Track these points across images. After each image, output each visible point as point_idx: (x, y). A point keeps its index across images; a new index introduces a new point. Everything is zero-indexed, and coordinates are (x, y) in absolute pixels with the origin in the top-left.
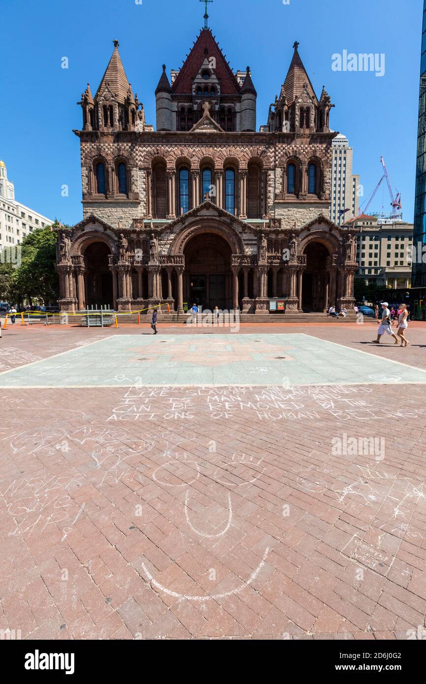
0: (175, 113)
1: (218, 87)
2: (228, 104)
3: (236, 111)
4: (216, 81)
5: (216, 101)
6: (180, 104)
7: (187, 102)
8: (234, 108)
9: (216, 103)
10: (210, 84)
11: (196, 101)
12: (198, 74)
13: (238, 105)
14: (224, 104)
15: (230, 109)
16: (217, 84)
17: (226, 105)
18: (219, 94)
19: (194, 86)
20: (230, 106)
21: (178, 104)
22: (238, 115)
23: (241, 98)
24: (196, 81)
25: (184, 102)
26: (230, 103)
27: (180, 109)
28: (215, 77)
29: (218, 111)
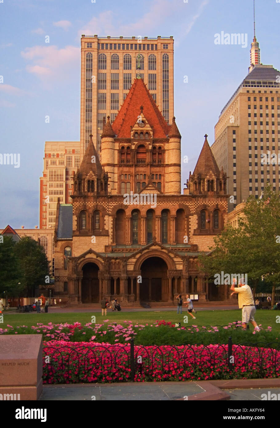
0: (117, 151)
1: (151, 133)
2: (159, 144)
3: (165, 149)
4: (150, 129)
5: (149, 143)
6: (121, 144)
7: (126, 143)
8: (163, 147)
9: (150, 144)
10: (144, 131)
11: (134, 143)
12: (135, 124)
13: (167, 144)
14: (156, 144)
15: (160, 148)
16: (150, 131)
17: (157, 145)
18: (152, 138)
19: (132, 133)
20: (161, 145)
21: (119, 145)
22: (167, 152)
23: (169, 140)
24: (134, 129)
25: (124, 143)
26: (160, 143)
27: (121, 148)
28: (149, 126)
29: (151, 150)
